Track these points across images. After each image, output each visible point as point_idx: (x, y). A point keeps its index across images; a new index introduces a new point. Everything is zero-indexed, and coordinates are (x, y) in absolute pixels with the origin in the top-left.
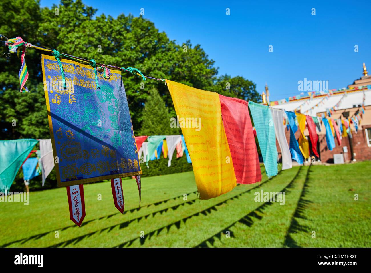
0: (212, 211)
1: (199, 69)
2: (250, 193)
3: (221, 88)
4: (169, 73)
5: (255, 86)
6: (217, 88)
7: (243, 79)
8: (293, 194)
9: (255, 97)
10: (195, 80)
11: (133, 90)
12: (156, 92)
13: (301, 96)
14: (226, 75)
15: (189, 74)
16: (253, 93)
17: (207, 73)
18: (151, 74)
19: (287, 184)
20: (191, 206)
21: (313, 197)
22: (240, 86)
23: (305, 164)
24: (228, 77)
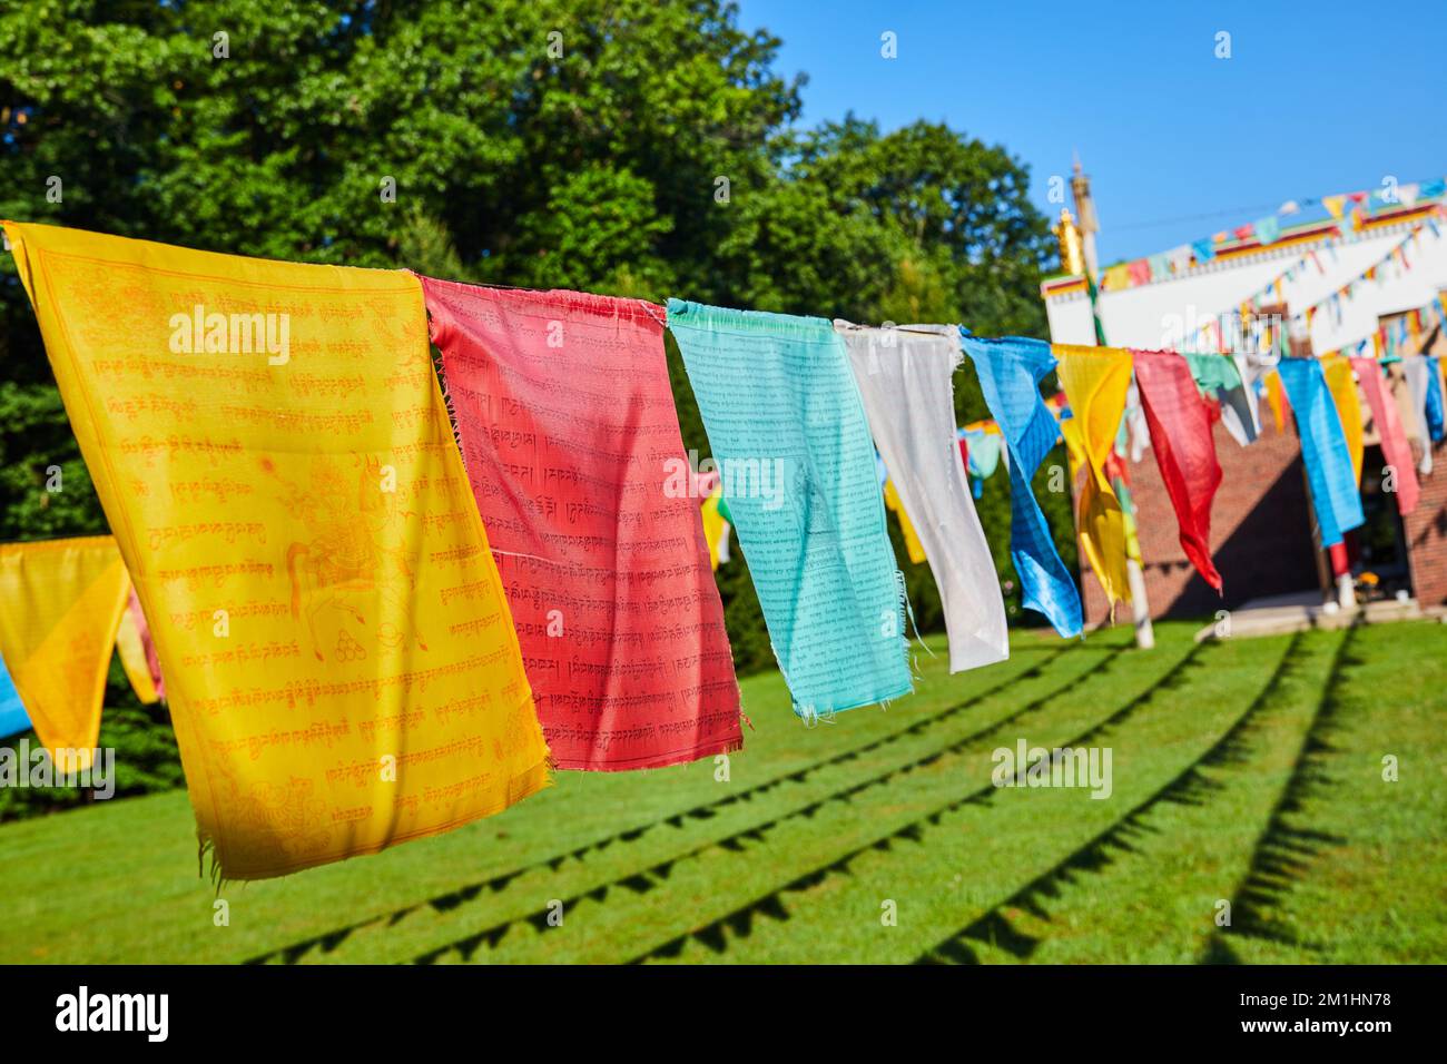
0: (761, 922)
1: (686, 92)
2: (990, 805)
3: (823, 201)
4: (512, 118)
5: (1021, 179)
6: (801, 200)
7: (950, 138)
8: (1235, 801)
9: (1028, 240)
10: (667, 158)
11: (294, 236)
12: (433, 243)
13: (1284, 219)
14: (850, 121)
15: (629, 126)
16: (1013, 220)
17: (734, 116)
18: (401, 131)
19: (1212, 738)
20: (643, 903)
21: (1352, 810)
22: (935, 179)
23: (1323, 622)
24: (862, 133)
